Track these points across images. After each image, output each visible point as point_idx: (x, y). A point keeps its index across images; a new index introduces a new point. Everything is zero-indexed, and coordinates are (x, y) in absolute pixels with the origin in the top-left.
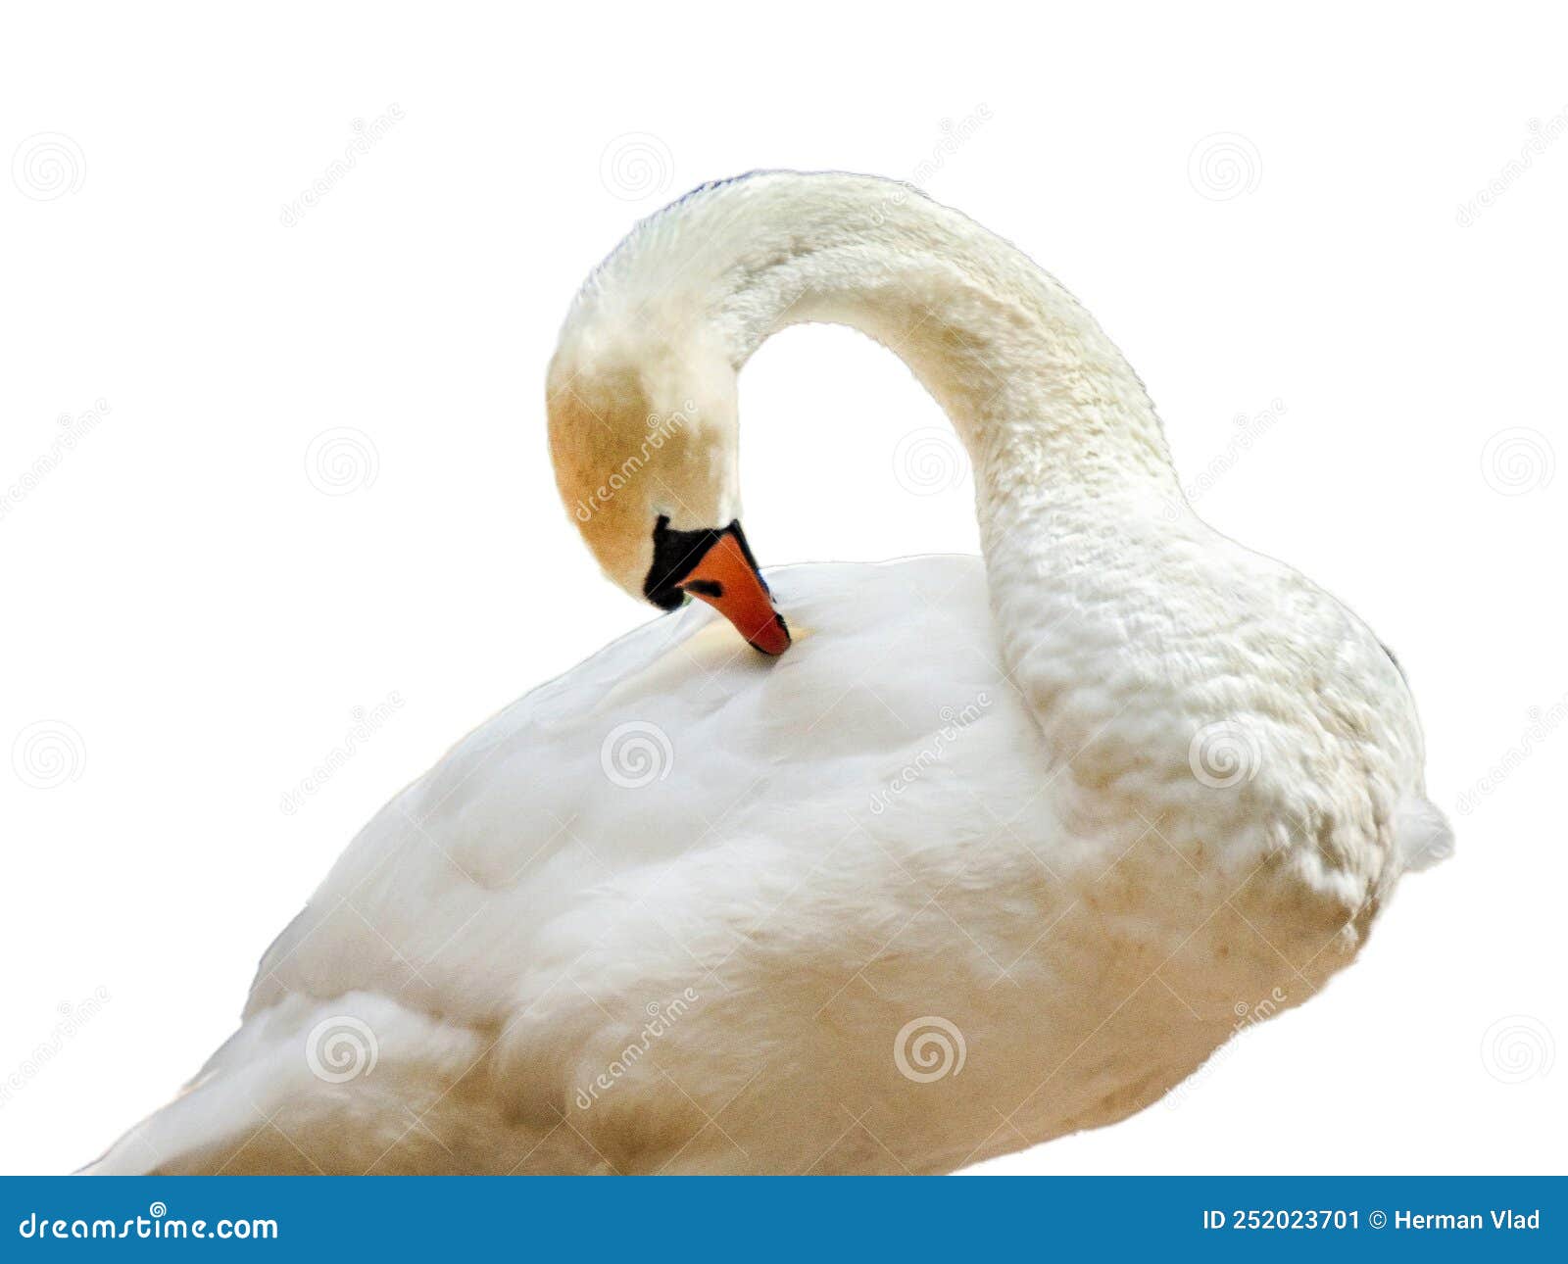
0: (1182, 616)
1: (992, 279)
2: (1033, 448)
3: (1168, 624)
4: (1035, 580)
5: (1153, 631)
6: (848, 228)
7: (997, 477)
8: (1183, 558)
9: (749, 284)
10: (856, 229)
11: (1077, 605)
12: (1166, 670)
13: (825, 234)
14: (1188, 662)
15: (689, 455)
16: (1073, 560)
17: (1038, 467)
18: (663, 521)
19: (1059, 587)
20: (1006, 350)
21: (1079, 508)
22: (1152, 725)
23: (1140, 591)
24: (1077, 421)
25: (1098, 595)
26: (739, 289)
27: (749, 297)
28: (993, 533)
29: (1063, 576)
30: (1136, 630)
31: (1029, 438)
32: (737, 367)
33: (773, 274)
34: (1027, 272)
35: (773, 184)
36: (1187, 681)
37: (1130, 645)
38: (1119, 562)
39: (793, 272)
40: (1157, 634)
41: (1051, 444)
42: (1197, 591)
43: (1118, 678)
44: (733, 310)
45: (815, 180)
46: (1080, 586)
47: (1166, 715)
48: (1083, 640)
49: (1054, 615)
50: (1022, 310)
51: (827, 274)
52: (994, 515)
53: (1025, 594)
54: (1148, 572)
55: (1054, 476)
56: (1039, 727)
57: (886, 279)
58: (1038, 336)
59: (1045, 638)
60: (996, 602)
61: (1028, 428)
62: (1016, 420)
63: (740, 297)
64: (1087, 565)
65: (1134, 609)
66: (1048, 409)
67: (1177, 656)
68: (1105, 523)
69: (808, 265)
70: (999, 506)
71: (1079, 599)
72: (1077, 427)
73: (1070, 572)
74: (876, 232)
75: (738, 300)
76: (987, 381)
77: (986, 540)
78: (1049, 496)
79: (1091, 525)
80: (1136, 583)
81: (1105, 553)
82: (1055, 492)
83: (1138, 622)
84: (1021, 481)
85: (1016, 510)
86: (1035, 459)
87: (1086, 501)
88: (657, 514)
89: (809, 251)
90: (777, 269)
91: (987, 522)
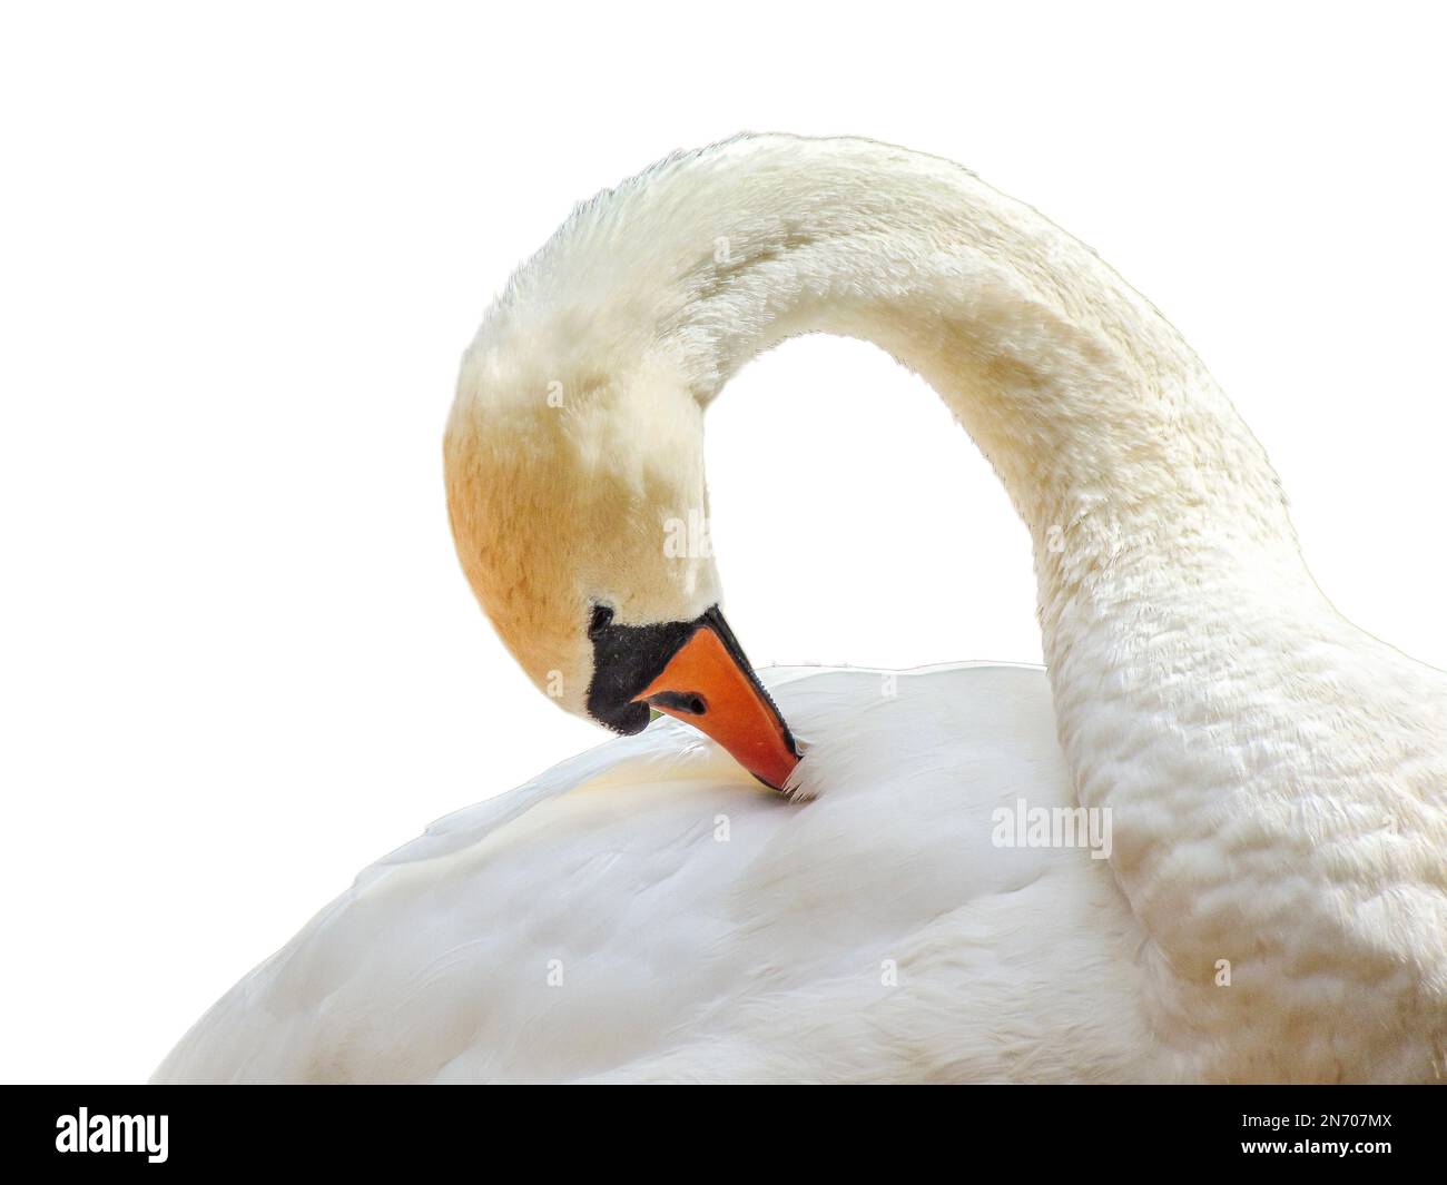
0: (1322, 745)
1: (1063, 291)
2: (1108, 523)
3: (1303, 757)
4: (1116, 696)
5: (1282, 764)
6: (864, 209)
7: (1061, 564)
8: (1320, 667)
9: (719, 288)
10: (874, 210)
11: (1175, 728)
12: (1300, 817)
13: (831, 218)
14: (1332, 809)
15: (632, 522)
16: (1169, 668)
17: (1116, 547)
18: (601, 616)
19: (1150, 704)
20: (1074, 393)
21: (1175, 598)
22: (1281, 895)
23: (1262, 709)
24: (1168, 488)
25: (1204, 714)
26: (705, 294)
27: (724, 304)
28: (1059, 636)
29: (1155, 688)
30: (1261, 763)
31: (1102, 509)
32: (703, 400)
33: (758, 272)
34: (1114, 290)
35: (761, 151)
36: (1330, 836)
37: (1251, 784)
38: (1234, 668)
39: (783, 269)
40: (1289, 769)
41: (1132, 518)
42: (1342, 712)
43: (1235, 828)
44: (699, 322)
45: (821, 147)
46: (1181, 702)
47: (1302, 884)
48: (1186, 775)
49: (1144, 743)
50: (1104, 339)
51: (832, 273)
52: (1060, 612)
53: (1103, 715)
54: (1273, 685)
55: (1139, 559)
56: (1125, 900)
57: (912, 285)
58: (1118, 375)
59: (1134, 774)
60: (1065, 732)
61: (1100, 497)
62: (1084, 487)
63: (709, 304)
64: (1189, 674)
65: (1255, 734)
66: (1126, 473)
67: (1317, 801)
68: (1213, 617)
69: (806, 260)
70: (1065, 600)
71: (1180, 720)
72: (1166, 496)
73: (1165, 682)
74: (907, 217)
75: (706, 308)
76: (1045, 437)
77: (1050, 649)
78: (1132, 586)
79: (1192, 620)
80: (1256, 699)
81: (1213, 657)
82: (1139, 579)
83: (1262, 751)
84: (1093, 565)
85: (1089, 604)
86: (1112, 537)
87: (1184, 589)
88: (592, 604)
89: (807, 241)
90: (764, 266)
91: (1051, 621)
